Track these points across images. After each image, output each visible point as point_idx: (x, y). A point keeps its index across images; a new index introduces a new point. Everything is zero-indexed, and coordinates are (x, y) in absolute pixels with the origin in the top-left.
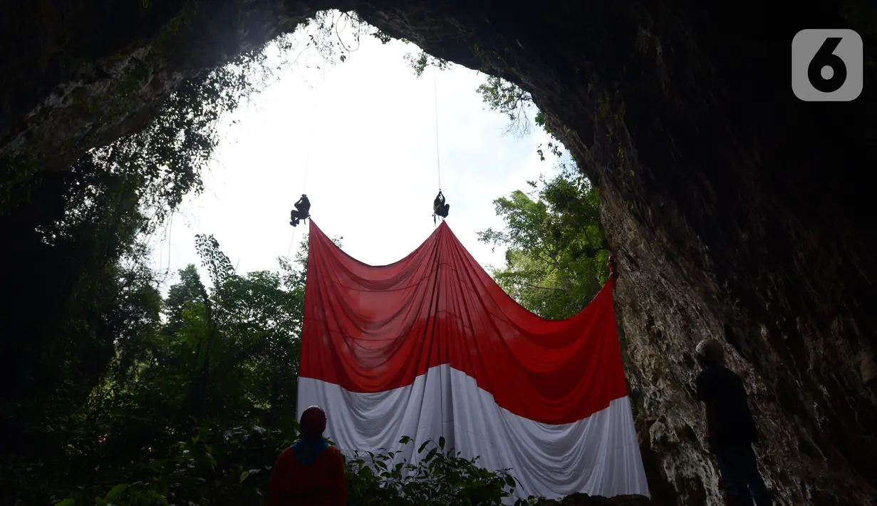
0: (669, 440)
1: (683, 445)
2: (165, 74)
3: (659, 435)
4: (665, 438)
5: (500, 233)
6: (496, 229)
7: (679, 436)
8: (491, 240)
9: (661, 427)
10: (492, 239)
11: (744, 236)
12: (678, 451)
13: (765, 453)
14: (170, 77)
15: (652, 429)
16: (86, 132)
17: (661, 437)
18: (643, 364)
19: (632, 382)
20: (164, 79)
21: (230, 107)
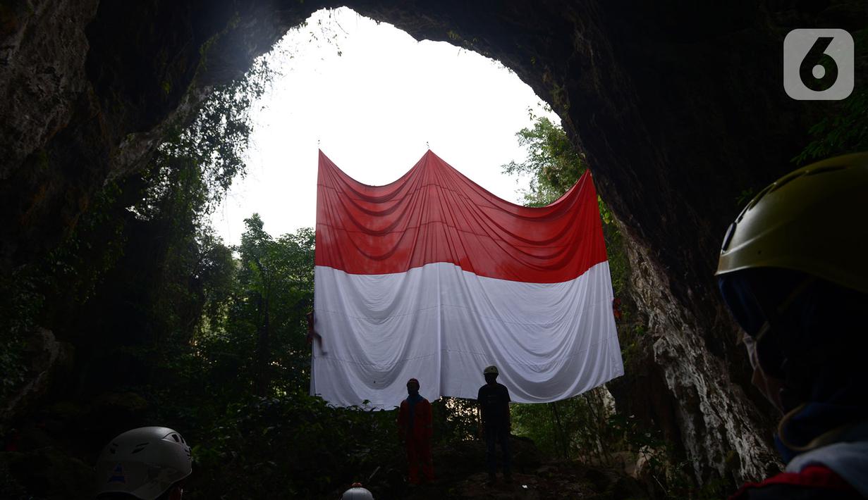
0: (670, 355)
1: (680, 359)
2: (198, 90)
3: (661, 350)
4: (666, 353)
5: (523, 165)
6: (519, 162)
7: (677, 351)
8: (515, 172)
9: (663, 343)
10: (515, 170)
11: (664, 219)
12: (677, 363)
13: (720, 377)
14: (202, 91)
15: (655, 345)
16: (149, 148)
17: (663, 352)
18: (643, 291)
19: (638, 304)
20: (198, 94)
21: (259, 93)
